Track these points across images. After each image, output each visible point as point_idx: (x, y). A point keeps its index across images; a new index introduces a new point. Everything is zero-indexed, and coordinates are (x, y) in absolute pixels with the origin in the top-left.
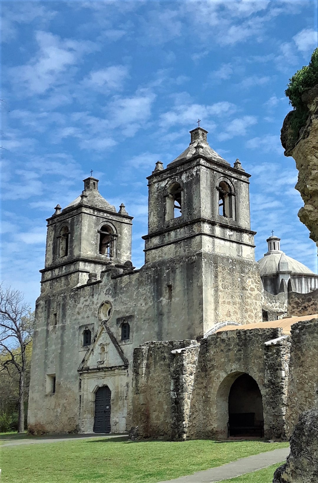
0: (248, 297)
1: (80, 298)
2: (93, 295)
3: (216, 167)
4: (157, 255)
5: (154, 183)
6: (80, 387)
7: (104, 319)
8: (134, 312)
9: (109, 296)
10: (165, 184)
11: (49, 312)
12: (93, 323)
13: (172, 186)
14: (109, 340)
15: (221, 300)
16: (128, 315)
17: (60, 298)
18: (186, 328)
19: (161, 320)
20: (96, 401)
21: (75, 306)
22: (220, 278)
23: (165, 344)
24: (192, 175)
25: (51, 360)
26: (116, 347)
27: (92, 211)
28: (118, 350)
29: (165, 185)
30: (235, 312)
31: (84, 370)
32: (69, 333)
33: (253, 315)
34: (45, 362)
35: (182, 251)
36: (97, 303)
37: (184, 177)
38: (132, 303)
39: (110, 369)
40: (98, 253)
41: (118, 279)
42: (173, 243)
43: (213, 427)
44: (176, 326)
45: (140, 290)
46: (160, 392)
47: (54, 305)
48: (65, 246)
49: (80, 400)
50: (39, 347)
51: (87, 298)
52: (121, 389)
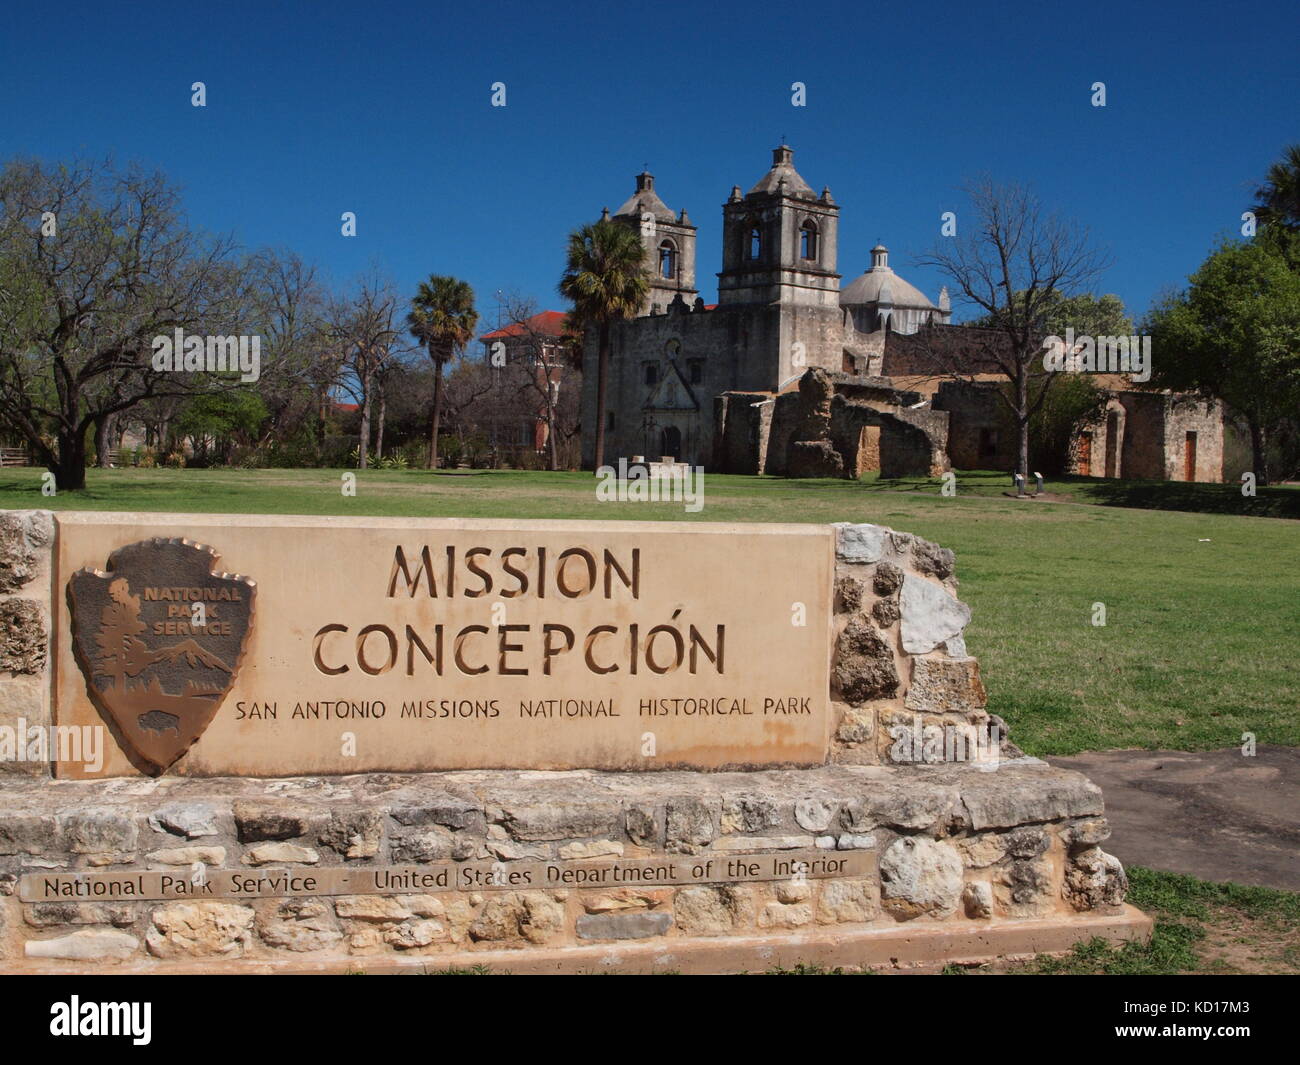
1: (641, 329)
2: (658, 330)
3: (799, 205)
4: (734, 297)
5: (731, 214)
6: (645, 426)
7: (671, 357)
8: (706, 354)
9: (678, 333)
12: (658, 360)
14: (678, 380)
16: (699, 356)
18: (762, 378)
20: (663, 442)
21: (635, 339)
22: (798, 330)
23: (744, 397)
24: (774, 216)
26: (686, 388)
28: (688, 391)
31: (649, 408)
32: (629, 367)
35: (759, 297)
36: (663, 339)
37: (764, 215)
38: (704, 345)
39: (679, 410)
41: (688, 317)
42: (751, 287)
49: (646, 440)
50: (591, 378)
51: (651, 331)
52: (692, 431)
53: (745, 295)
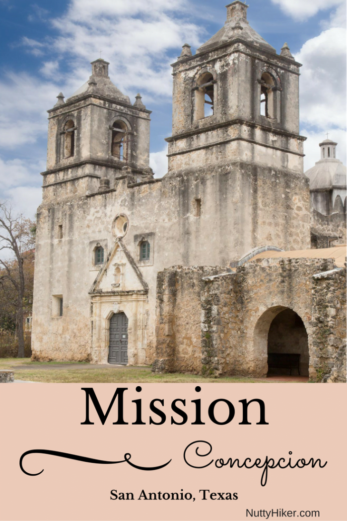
0: (294, 218)
1: (89, 208)
2: (105, 206)
3: (258, 54)
4: (184, 162)
5: (180, 72)
6: (92, 312)
7: (119, 235)
8: (155, 228)
9: (125, 208)
10: (194, 74)
11: (53, 223)
12: (105, 238)
13: (203, 77)
14: (125, 260)
15: (260, 221)
16: (147, 231)
17: (66, 208)
18: (218, 251)
19: (188, 239)
20: (110, 329)
21: (84, 218)
22: (259, 194)
23: (195, 269)
24: (228, 65)
25: (57, 278)
26: (134, 268)
27: (102, 102)
28: (137, 273)
29: (194, 76)
30: (278, 236)
31: (96, 293)
32: (77, 248)
33: (299, 240)
34: (50, 280)
35: (213, 158)
36: (111, 216)
37: (218, 65)
38: (153, 218)
39: (126, 294)
40: (110, 154)
41: (136, 189)
42: (203, 148)
43: (249, 365)
44: (205, 248)
45: (163, 203)
46: (187, 324)
47: (59, 215)
48: (70, 145)
49: (92, 327)
50: (42, 263)
51: (98, 208)
52: (140, 317)
53: (198, 160)
